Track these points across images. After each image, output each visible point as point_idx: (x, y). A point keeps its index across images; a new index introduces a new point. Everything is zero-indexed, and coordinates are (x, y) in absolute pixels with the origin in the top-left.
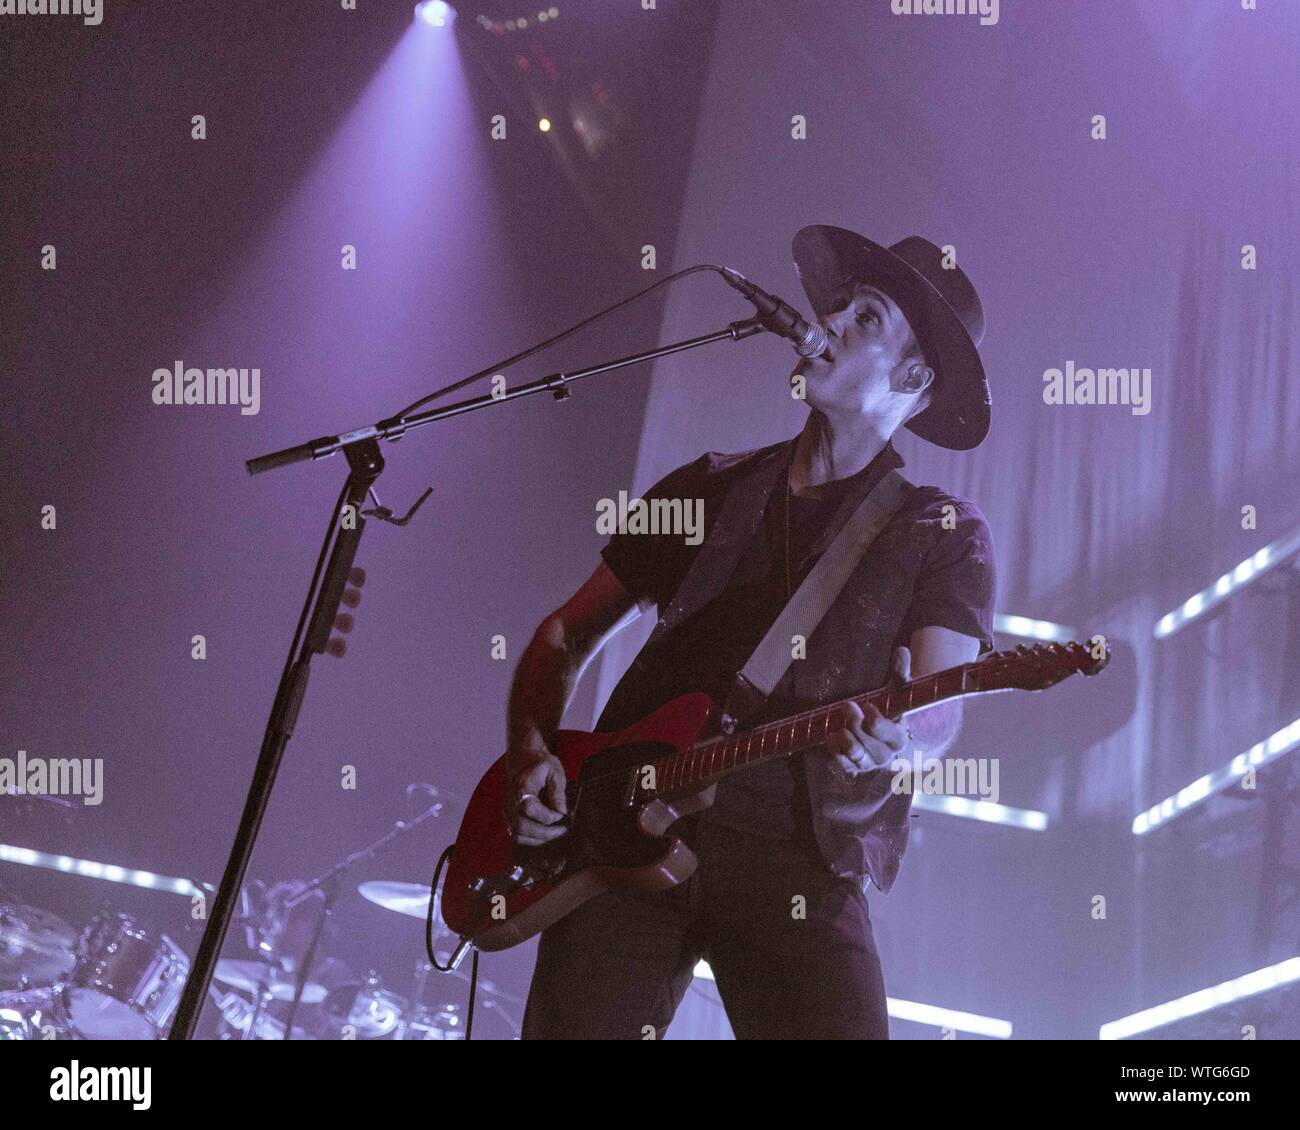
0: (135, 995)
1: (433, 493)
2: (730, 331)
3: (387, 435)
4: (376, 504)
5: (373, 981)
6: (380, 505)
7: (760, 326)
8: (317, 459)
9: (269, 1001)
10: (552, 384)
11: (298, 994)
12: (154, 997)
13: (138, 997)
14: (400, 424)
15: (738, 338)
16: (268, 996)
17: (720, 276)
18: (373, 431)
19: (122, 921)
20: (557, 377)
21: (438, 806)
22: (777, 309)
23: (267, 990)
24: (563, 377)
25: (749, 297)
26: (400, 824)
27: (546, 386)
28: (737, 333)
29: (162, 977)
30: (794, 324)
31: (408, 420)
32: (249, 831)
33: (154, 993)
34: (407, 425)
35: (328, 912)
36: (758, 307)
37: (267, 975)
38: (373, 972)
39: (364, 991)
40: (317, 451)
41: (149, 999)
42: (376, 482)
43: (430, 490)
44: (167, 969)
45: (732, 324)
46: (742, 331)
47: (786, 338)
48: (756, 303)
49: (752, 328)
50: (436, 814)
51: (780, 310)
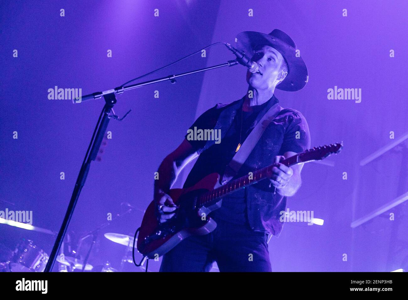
0: (32, 265)
1: (131, 111)
2: (228, 64)
3: (118, 92)
4: (113, 114)
5: (107, 264)
6: (114, 114)
7: (237, 62)
8: (95, 99)
9: (74, 269)
10: (171, 78)
11: (84, 268)
12: (38, 267)
13: (33, 266)
14: (122, 89)
15: (231, 66)
16: (74, 268)
17: (225, 46)
18: (113, 91)
19: (29, 242)
20: (173, 76)
21: (131, 210)
22: (243, 57)
23: (74, 266)
24: (174, 76)
25: (234, 53)
26: (118, 215)
27: (169, 79)
28: (230, 64)
29: (41, 260)
30: (248, 62)
31: (125, 88)
32: (69, 216)
33: (38, 265)
34: (124, 89)
35: (94, 242)
36: (237, 56)
37: (74, 261)
38: (108, 262)
39: (105, 267)
40: (95, 96)
41: (37, 267)
42: (114, 107)
43: (131, 110)
44: (43, 258)
45: (228, 62)
46: (231, 64)
47: (246, 66)
48: (236, 55)
49: (235, 63)
50: (130, 212)
51: (244, 58)
